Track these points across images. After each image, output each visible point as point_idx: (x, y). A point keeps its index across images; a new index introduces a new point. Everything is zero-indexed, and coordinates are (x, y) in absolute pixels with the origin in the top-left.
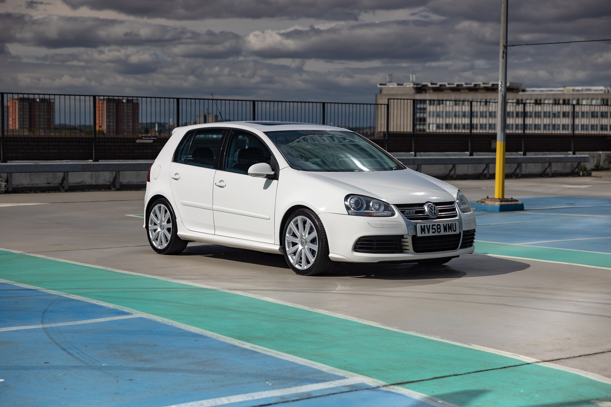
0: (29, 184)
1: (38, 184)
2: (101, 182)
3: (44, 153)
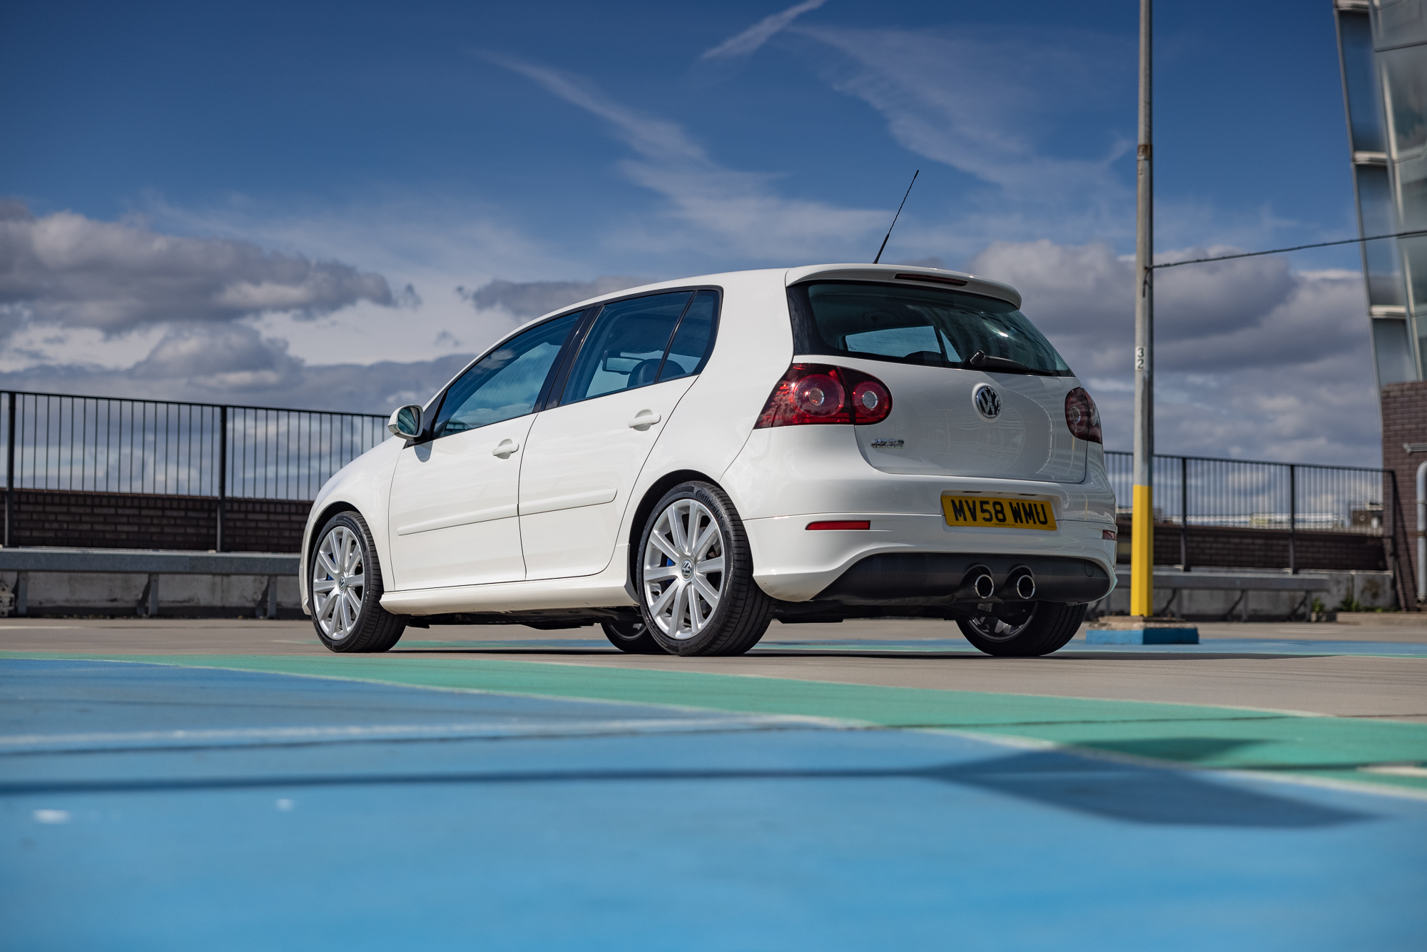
0: (67, 601)
1: (87, 601)
2: (234, 600)
3: (104, 532)
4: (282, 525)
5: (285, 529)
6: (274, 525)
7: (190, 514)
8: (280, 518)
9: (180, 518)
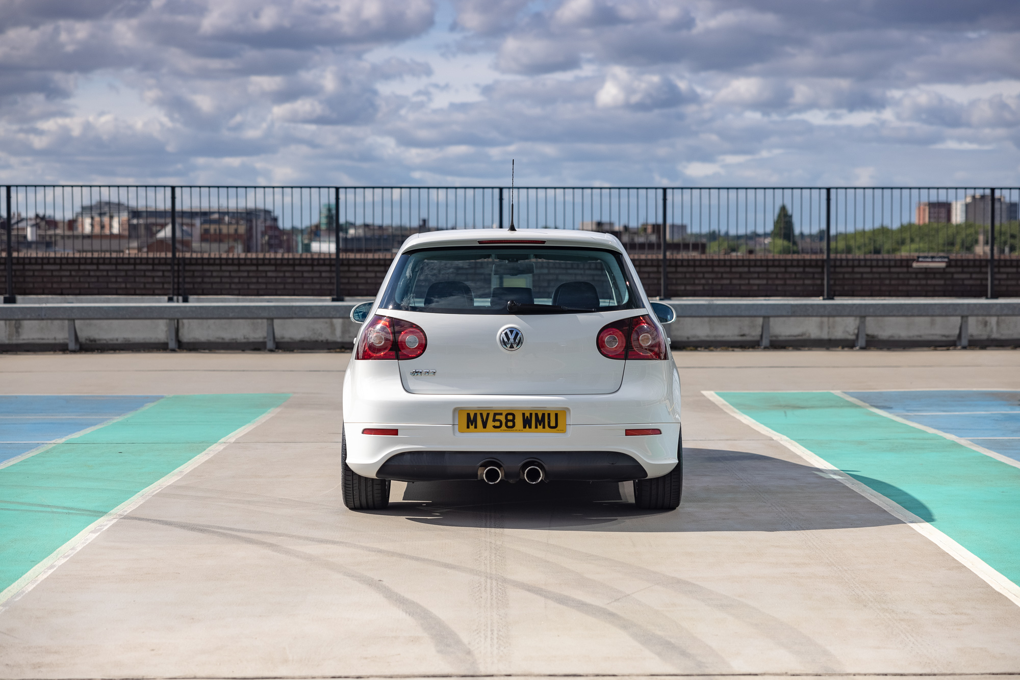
3: (740, 285)
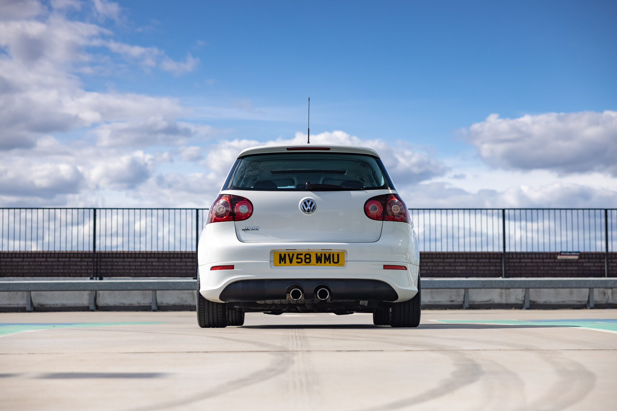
2: (512, 301)
4: (539, 264)
5: (541, 266)
6: (535, 264)
7: (492, 260)
8: (538, 260)
9: (487, 262)
